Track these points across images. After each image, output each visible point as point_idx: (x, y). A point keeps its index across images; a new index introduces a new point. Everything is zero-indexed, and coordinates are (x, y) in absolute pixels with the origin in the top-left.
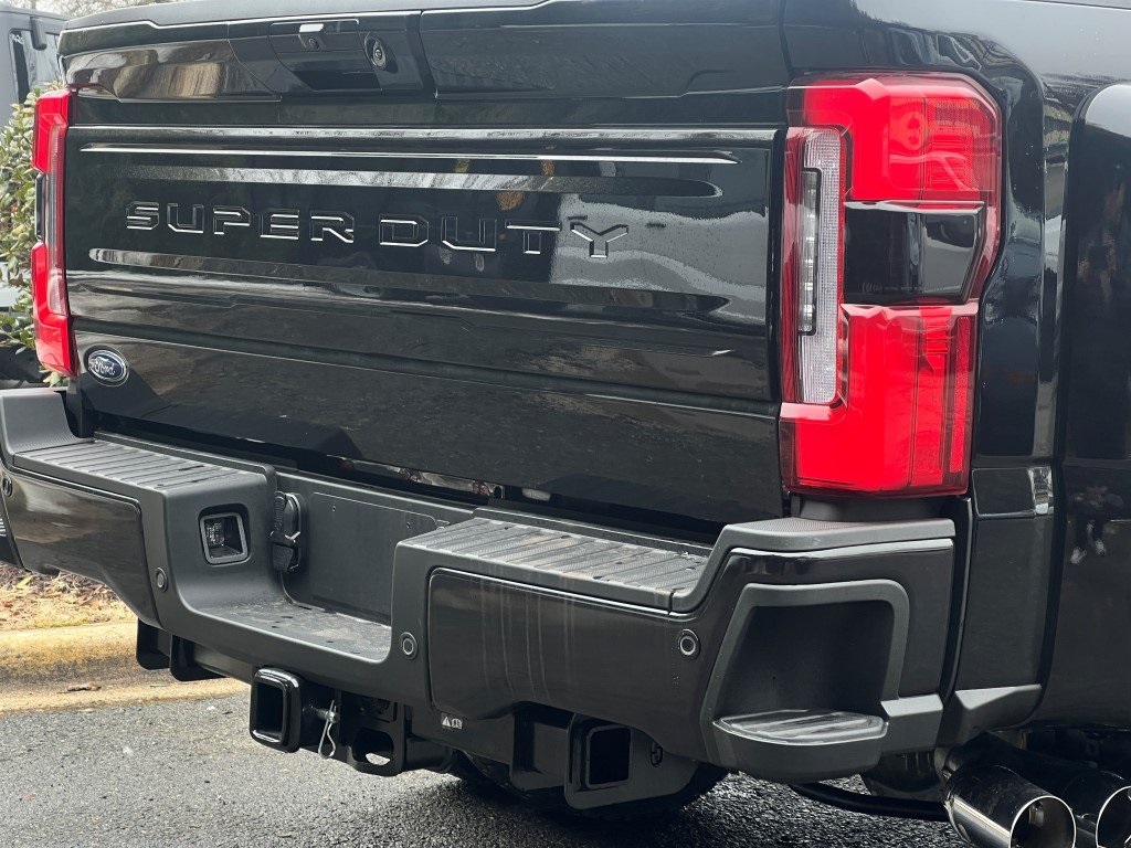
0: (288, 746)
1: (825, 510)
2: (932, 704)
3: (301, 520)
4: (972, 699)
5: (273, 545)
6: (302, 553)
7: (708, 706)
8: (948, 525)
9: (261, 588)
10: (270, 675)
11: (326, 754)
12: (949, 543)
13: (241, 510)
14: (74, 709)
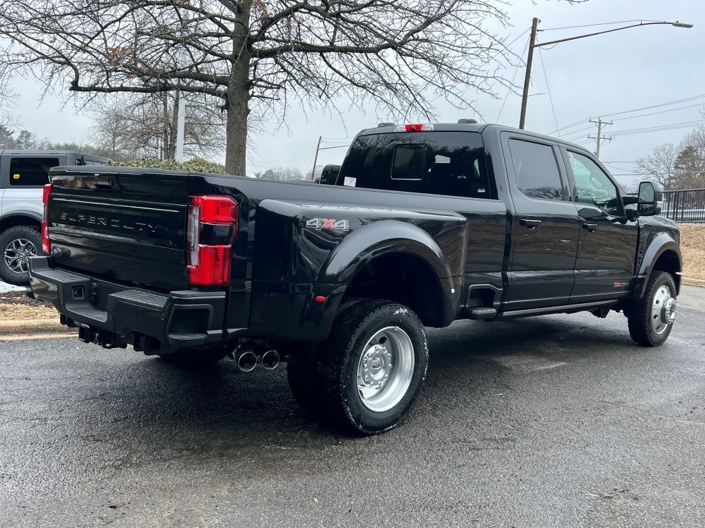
0: (87, 341)
1: (196, 289)
2: (220, 332)
3: (96, 289)
4: (230, 331)
5: (90, 295)
6: (97, 298)
7: (167, 331)
8: (224, 293)
9: (87, 305)
10: (83, 325)
11: (96, 343)
12: (224, 297)
13: (83, 287)
14: (68, 338)
